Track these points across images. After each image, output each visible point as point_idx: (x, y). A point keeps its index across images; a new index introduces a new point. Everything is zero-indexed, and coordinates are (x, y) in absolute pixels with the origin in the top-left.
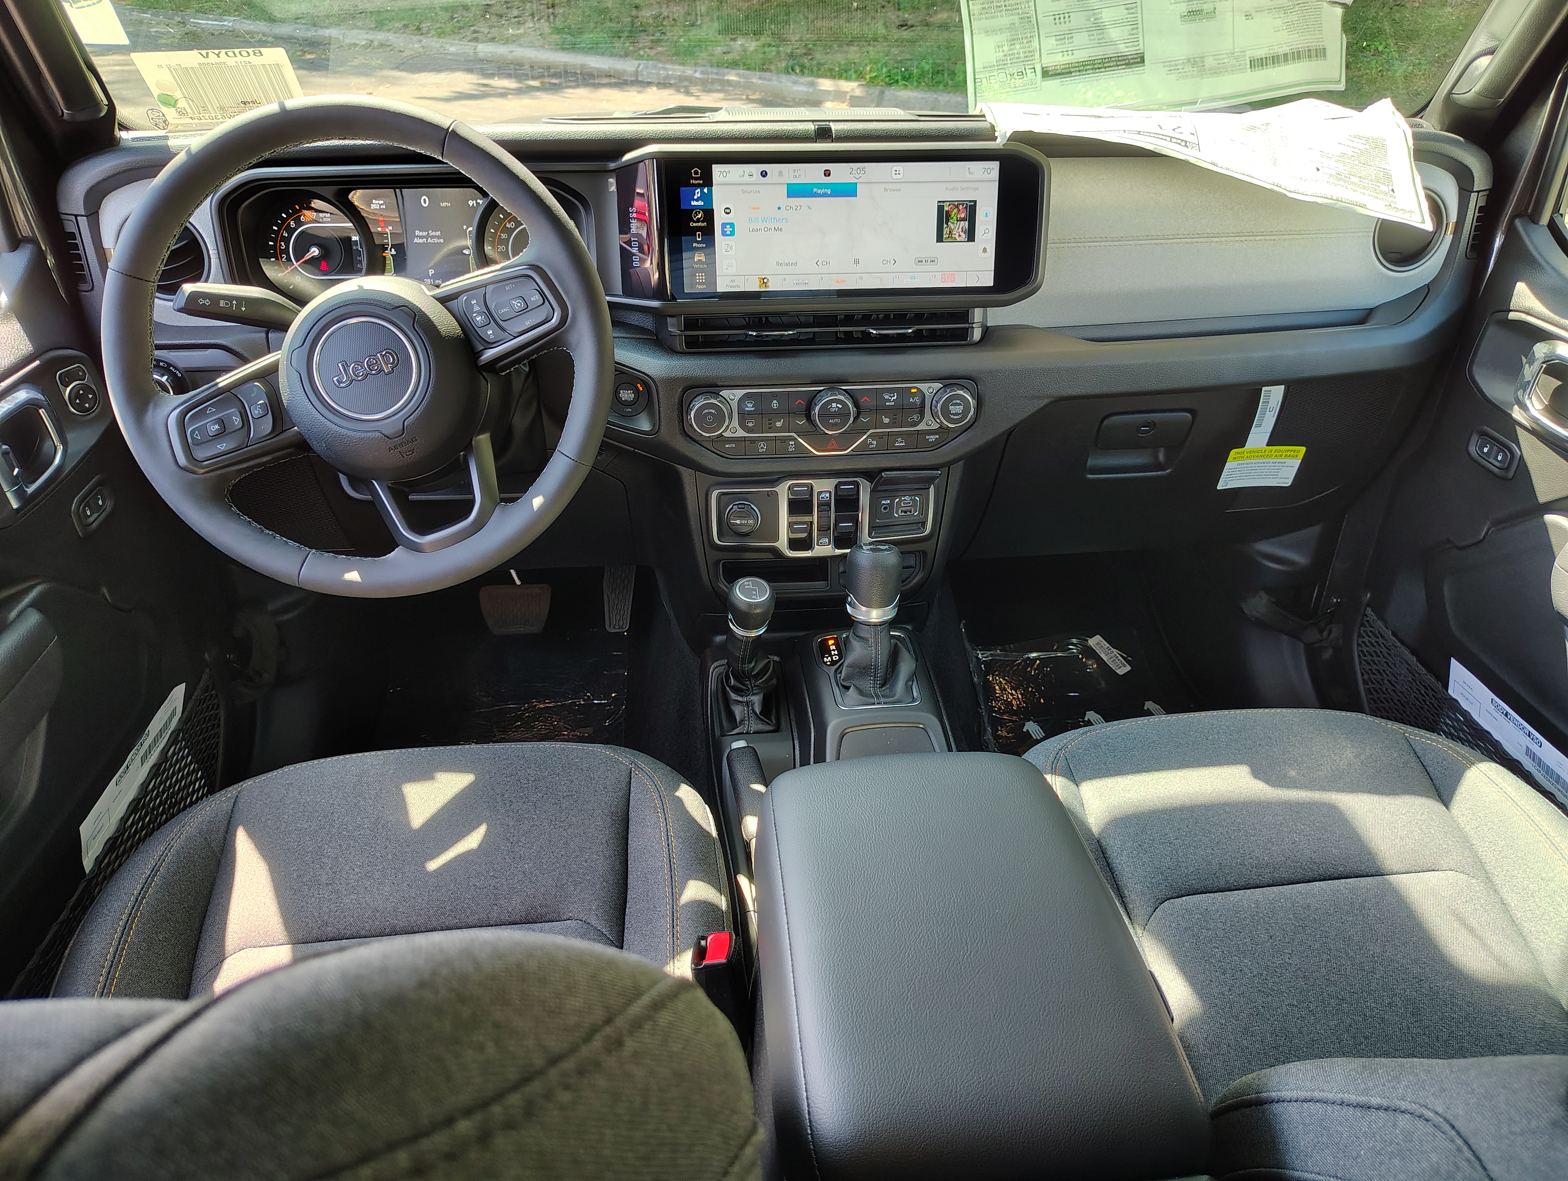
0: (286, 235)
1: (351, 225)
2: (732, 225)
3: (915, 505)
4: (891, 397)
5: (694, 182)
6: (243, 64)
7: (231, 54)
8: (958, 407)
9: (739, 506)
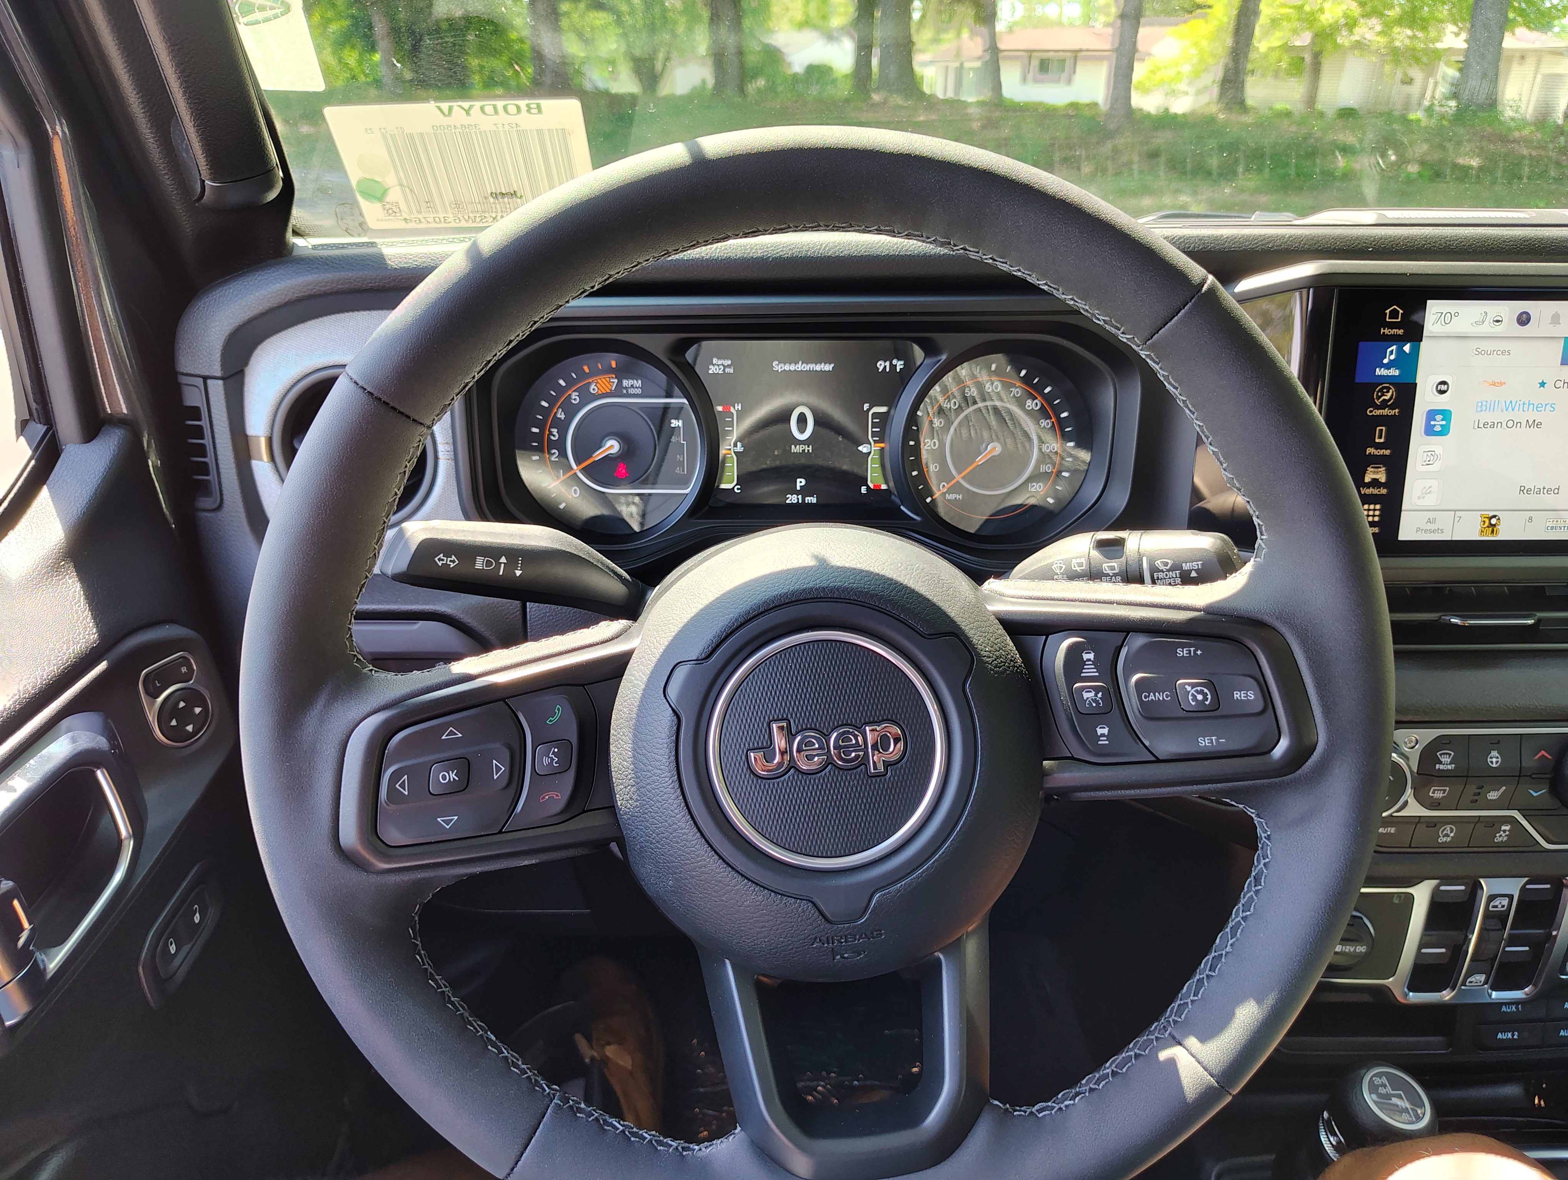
0: (563, 417)
1: (685, 401)
2: (1446, 414)
5: (1387, 331)
6: (507, 127)
7: (489, 109)
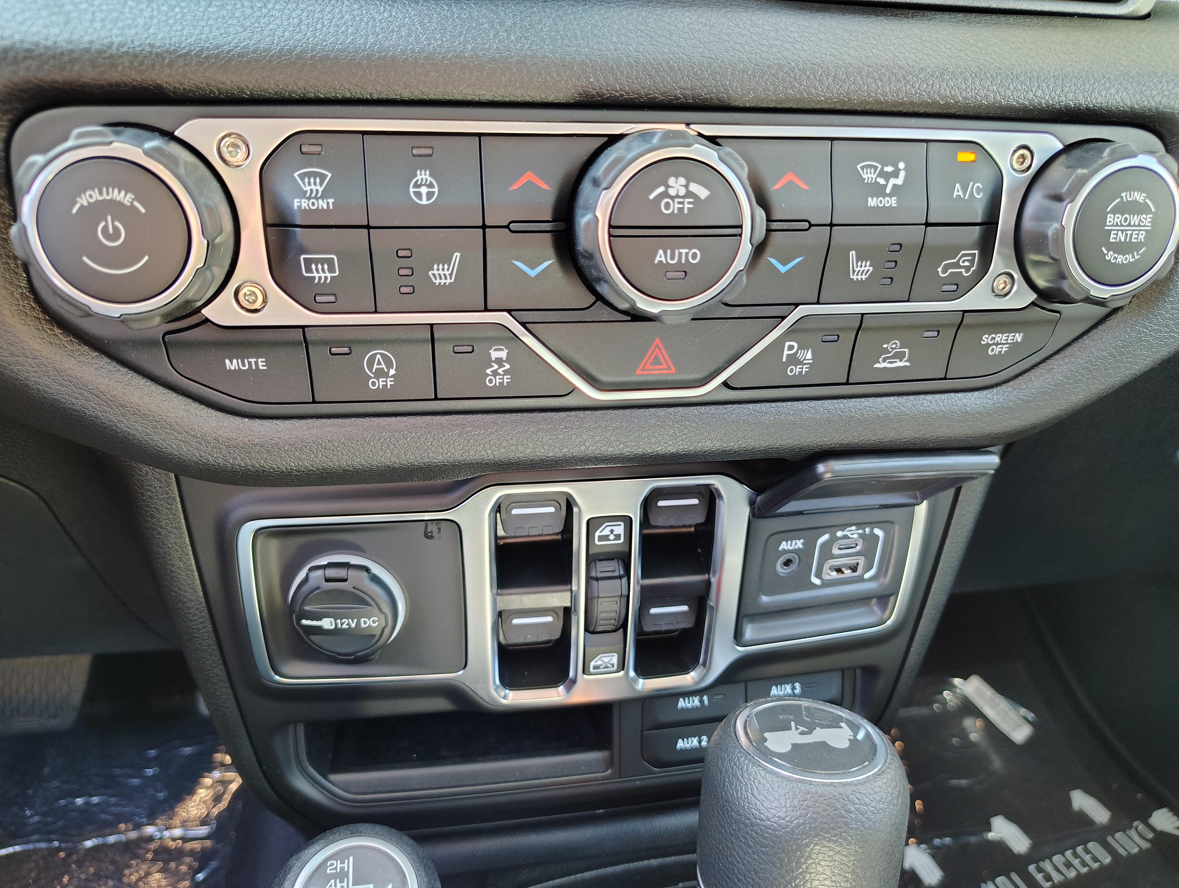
3: (868, 554)
4: (887, 176)
8: (1135, 220)
9: (331, 573)
